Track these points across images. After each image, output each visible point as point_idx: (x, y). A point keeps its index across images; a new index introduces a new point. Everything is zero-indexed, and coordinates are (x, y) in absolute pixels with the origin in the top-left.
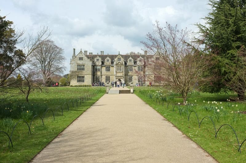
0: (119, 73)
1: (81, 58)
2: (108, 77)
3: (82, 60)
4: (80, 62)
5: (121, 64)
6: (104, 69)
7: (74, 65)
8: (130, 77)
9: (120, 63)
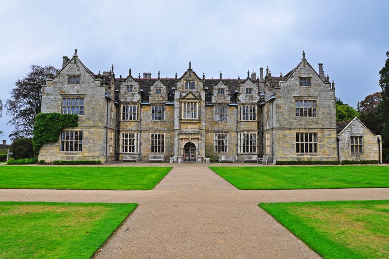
0: (190, 124)
1: (74, 76)
2: (159, 135)
3: (78, 82)
4: (72, 90)
5: (196, 98)
6: (146, 114)
7: (51, 97)
8: (219, 137)
9: (191, 96)
